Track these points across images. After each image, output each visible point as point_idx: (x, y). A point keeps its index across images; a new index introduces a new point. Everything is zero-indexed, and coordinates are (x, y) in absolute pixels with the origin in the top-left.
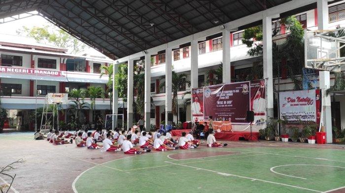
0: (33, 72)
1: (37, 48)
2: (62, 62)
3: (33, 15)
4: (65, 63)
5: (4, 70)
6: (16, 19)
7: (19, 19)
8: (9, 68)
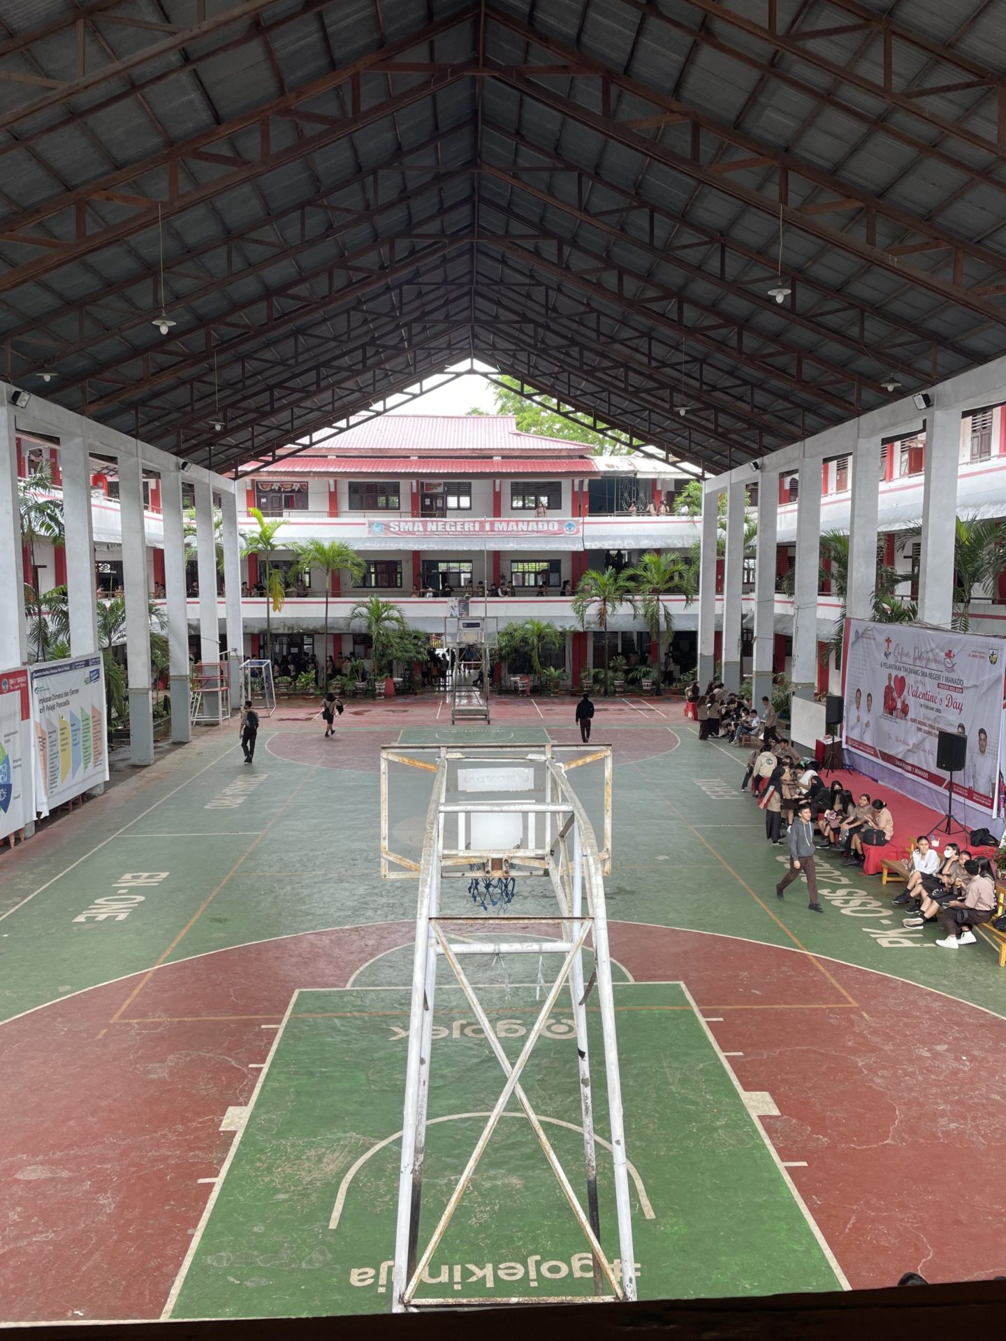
0: (492, 530)
1: (506, 453)
2: (576, 489)
3: (458, 375)
4: (586, 489)
5: (421, 529)
6: (415, 396)
7: (422, 393)
8: (432, 522)
